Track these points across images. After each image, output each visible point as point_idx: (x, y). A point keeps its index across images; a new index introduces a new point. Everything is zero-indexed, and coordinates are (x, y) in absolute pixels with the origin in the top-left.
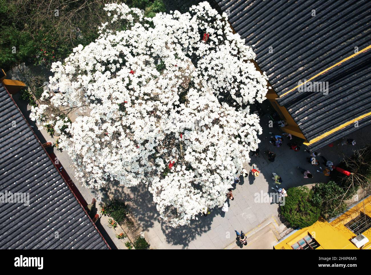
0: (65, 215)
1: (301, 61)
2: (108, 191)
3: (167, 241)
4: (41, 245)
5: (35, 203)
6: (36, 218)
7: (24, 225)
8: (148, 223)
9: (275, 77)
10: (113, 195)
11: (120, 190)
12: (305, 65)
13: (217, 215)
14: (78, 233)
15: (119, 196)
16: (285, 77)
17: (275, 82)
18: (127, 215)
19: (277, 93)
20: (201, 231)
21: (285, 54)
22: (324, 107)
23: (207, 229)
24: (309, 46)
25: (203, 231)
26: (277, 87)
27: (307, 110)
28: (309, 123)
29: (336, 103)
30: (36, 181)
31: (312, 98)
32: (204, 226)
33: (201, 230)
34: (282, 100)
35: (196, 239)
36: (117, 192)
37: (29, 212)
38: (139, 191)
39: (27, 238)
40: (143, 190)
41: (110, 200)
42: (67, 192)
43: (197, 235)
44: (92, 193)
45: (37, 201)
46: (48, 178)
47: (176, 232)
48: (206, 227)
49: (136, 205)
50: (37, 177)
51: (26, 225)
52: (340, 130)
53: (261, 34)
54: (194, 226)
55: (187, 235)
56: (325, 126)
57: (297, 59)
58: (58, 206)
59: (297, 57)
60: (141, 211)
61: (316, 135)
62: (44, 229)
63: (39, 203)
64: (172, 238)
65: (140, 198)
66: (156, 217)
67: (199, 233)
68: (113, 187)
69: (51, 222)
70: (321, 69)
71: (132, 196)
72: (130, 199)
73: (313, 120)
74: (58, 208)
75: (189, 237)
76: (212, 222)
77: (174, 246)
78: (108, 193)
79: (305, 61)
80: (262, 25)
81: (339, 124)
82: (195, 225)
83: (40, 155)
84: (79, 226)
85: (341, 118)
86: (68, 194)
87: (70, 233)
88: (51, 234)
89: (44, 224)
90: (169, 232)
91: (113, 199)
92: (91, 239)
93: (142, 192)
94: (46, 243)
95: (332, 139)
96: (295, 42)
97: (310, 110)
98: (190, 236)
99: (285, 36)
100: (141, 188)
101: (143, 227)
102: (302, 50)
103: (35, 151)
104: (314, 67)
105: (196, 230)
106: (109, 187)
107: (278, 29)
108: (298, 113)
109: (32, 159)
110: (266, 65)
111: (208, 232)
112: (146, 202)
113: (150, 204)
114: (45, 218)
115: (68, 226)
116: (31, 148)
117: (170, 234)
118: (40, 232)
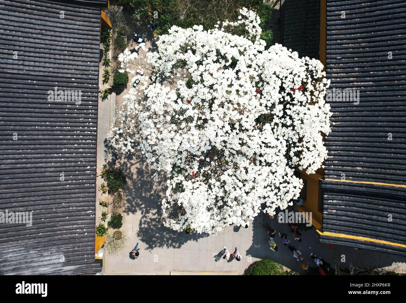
0: (79, 155)
1: (363, 162)
2: (118, 159)
3: (137, 233)
4: (46, 166)
5: (63, 128)
6: (55, 141)
7: (43, 140)
8: (132, 208)
9: (332, 161)
10: (120, 166)
11: (129, 165)
12: (365, 167)
13: (193, 240)
14: (80, 177)
15: (124, 169)
16: (340, 166)
17: (329, 165)
18: (120, 190)
19: (325, 174)
20: (171, 245)
21: (354, 148)
22: (356, 212)
23: (177, 246)
24: (380, 154)
25: (173, 245)
26: (328, 170)
27: (339, 205)
28: (334, 217)
29: (369, 216)
30: (75, 111)
31: (351, 198)
32: (176, 242)
33: (171, 243)
34: (326, 184)
35: (162, 248)
36: (125, 165)
37: (54, 132)
38: (143, 177)
39: (39, 153)
40: (147, 178)
41: (114, 168)
42: (93, 137)
43: (165, 245)
44: (104, 152)
45: (65, 128)
46: (86, 115)
47: (150, 231)
48: (178, 244)
49: (133, 187)
50: (79, 108)
51: (44, 141)
52: (357, 240)
53: (345, 118)
54: (168, 237)
55: (157, 240)
56: (346, 228)
57: (361, 158)
58: (79, 143)
59: (362, 157)
60: (133, 194)
61: (333, 231)
62: (56, 155)
63: (66, 131)
64: (143, 234)
65: (140, 183)
66: (143, 207)
67: (169, 245)
68: (124, 159)
69: (66, 153)
70: (375, 180)
71: (135, 177)
72: (131, 178)
73: (339, 217)
74: (78, 145)
75: (158, 243)
76: (185, 243)
77: (141, 241)
78: (117, 161)
79: (367, 164)
80: (352, 111)
81: (359, 235)
82: (170, 236)
83: (92, 91)
84: (84, 172)
85: (365, 231)
86: (93, 139)
87: (73, 172)
88: (58, 162)
89: (59, 150)
90: (144, 227)
91: (117, 168)
92: (87, 190)
93: (145, 179)
94: (50, 167)
95: (346, 243)
96: (370, 143)
97: (342, 206)
98: (160, 243)
99: (364, 133)
100: (147, 175)
101: (126, 209)
102: (371, 154)
103: (90, 85)
104: (371, 175)
105: (168, 241)
106: (121, 156)
107: (363, 123)
108: (331, 202)
109: (84, 91)
110: (332, 146)
111: (176, 249)
112: (143, 189)
113: (144, 193)
114: (62, 146)
115: (76, 166)
116: (89, 81)
117: (144, 230)
118: (51, 155)
